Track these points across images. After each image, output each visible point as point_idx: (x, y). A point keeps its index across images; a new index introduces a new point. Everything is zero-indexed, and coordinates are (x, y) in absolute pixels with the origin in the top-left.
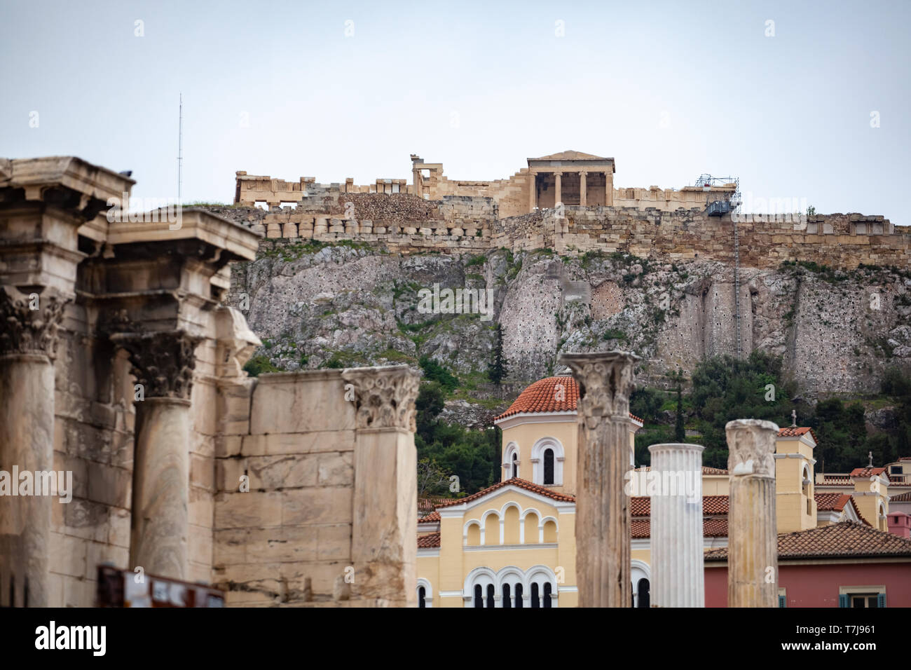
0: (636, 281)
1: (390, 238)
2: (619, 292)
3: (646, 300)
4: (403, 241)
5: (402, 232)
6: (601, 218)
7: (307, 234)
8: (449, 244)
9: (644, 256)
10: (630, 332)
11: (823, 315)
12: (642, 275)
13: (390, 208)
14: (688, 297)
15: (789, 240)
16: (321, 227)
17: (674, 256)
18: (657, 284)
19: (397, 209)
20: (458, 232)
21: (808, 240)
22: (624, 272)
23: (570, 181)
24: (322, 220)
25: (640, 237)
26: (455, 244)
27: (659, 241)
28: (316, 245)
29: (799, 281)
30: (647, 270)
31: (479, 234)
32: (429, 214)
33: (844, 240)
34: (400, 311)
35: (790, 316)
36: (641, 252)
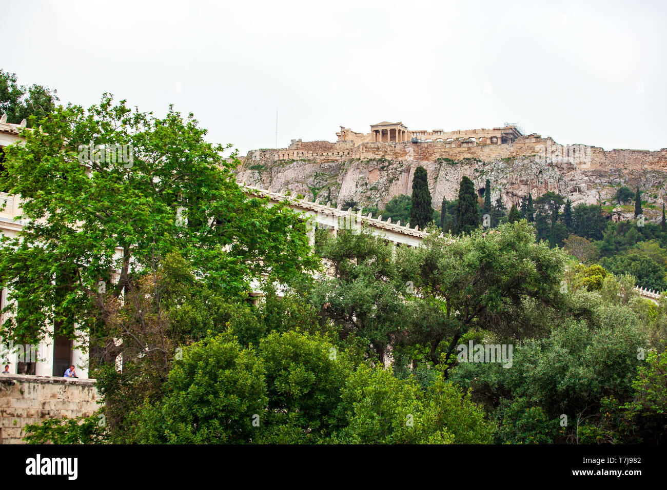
0: (385, 169)
1: (318, 157)
2: (378, 172)
3: (388, 176)
4: (322, 158)
5: (322, 155)
6: (376, 146)
7: (290, 158)
8: (338, 158)
9: (390, 159)
10: (379, 187)
11: (447, 177)
12: (388, 166)
13: (318, 147)
14: (403, 173)
15: (440, 150)
16: (295, 155)
17: (400, 159)
18: (392, 169)
19: (321, 147)
20: (341, 153)
21: (447, 150)
22: (381, 165)
23: (384, 133)
24: (295, 152)
25: (389, 152)
26: (340, 158)
27: (395, 153)
28: (293, 161)
29: (441, 165)
30: (390, 164)
31: (349, 154)
32: (331, 148)
33: (459, 149)
34: (315, 183)
35: (436, 178)
36: (388, 158)
